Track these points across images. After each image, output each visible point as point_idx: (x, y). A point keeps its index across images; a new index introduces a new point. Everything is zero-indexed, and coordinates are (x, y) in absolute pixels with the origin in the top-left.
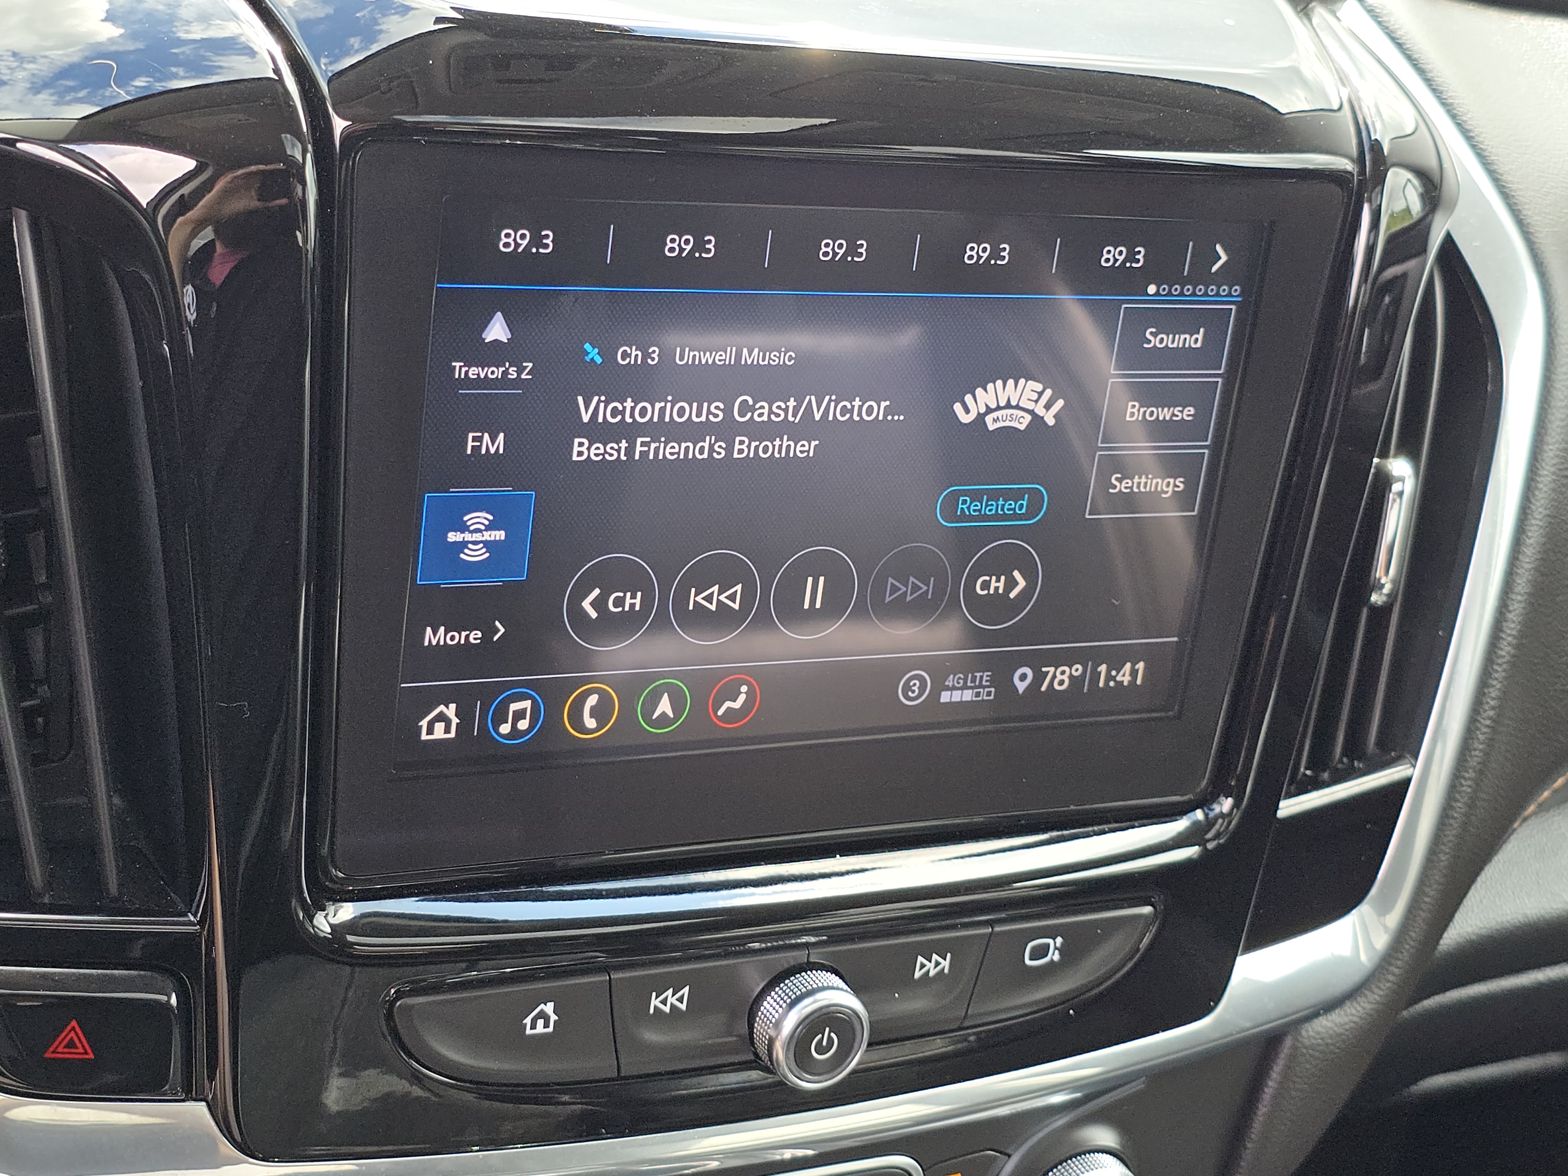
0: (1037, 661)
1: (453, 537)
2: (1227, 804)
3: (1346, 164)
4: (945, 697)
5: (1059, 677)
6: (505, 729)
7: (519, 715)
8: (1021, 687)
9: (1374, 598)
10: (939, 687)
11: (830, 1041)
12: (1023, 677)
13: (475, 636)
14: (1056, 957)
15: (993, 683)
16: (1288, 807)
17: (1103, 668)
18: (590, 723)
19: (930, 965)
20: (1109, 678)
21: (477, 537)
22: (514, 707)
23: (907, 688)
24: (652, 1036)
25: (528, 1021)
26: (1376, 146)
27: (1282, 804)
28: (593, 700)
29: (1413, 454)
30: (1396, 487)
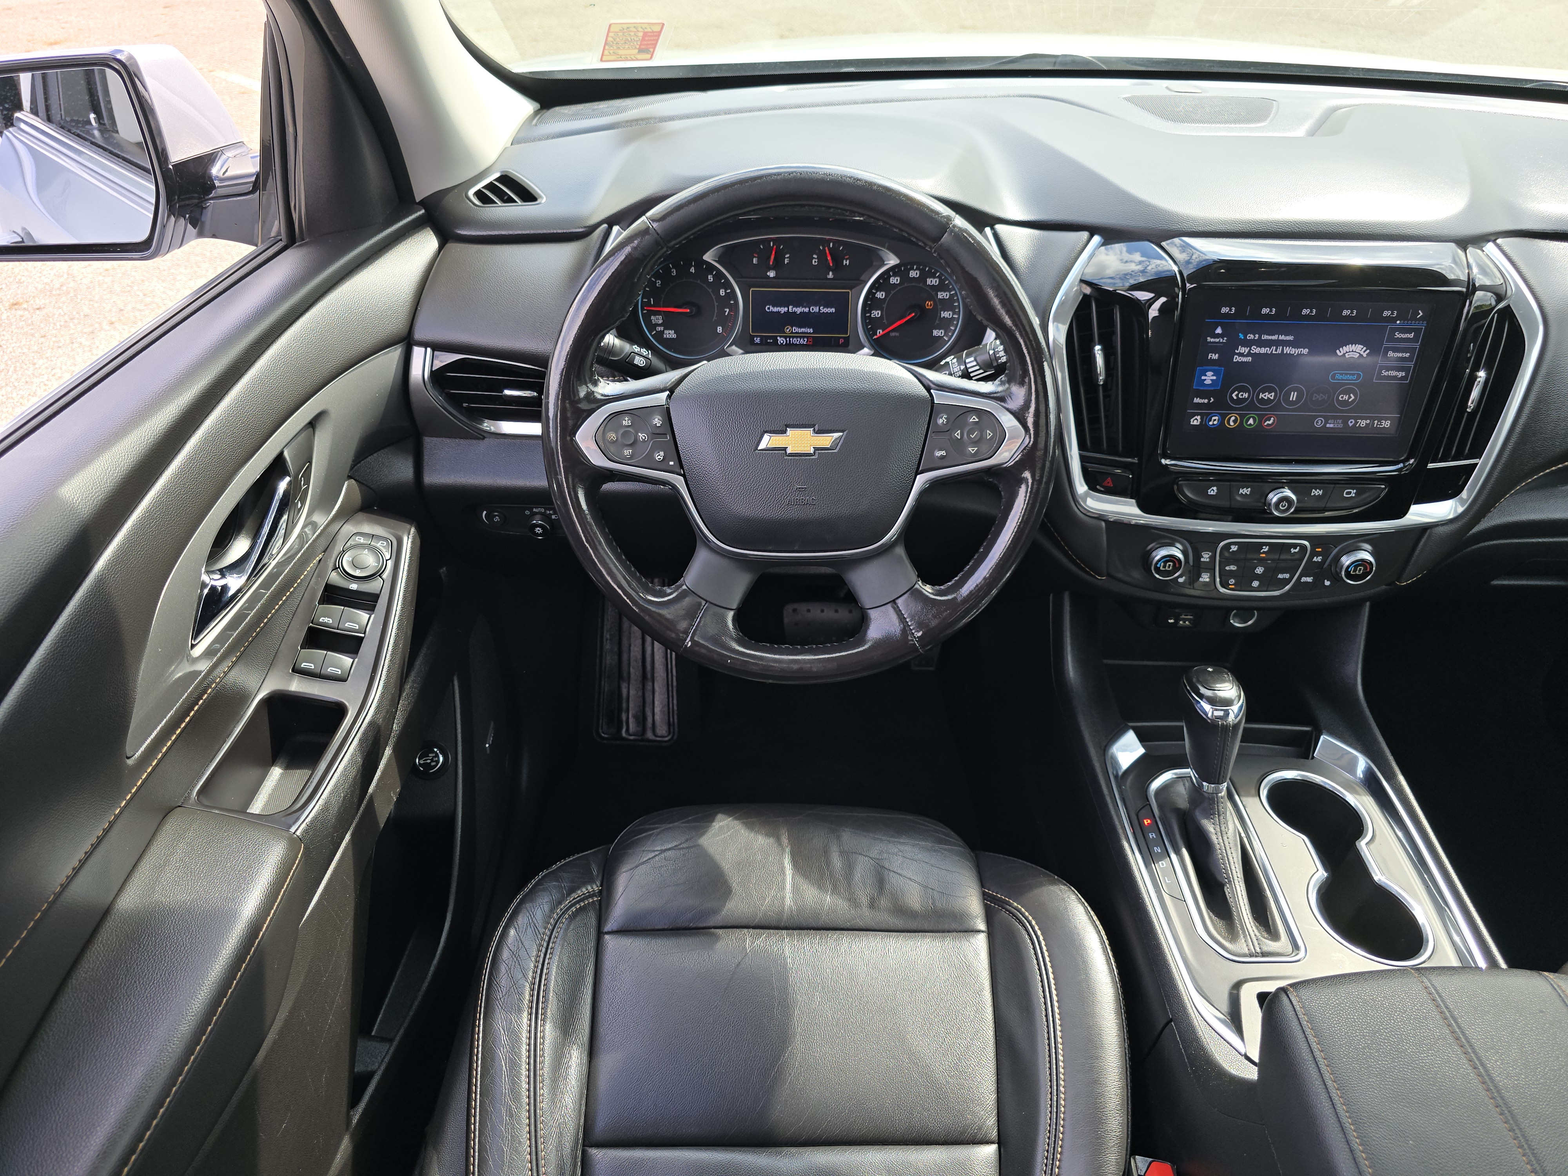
0: (1356, 418)
1: (1203, 378)
2: (1412, 461)
3: (1464, 290)
4: (1328, 425)
5: (1362, 423)
6: (1211, 423)
7: (1215, 420)
8: (1351, 425)
9: (1469, 410)
10: (1326, 422)
11: (1285, 505)
12: (1351, 422)
13: (1206, 401)
14: (1354, 495)
15: (1342, 423)
16: (1431, 466)
17: (1376, 422)
18: (1232, 423)
19: (1316, 492)
20: (1377, 424)
21: (1209, 378)
22: (1214, 418)
23: (1317, 422)
24: (1238, 498)
25: (1209, 491)
26: (1474, 285)
27: (1429, 465)
28: (1233, 418)
29: (1489, 369)
30: (1478, 380)
